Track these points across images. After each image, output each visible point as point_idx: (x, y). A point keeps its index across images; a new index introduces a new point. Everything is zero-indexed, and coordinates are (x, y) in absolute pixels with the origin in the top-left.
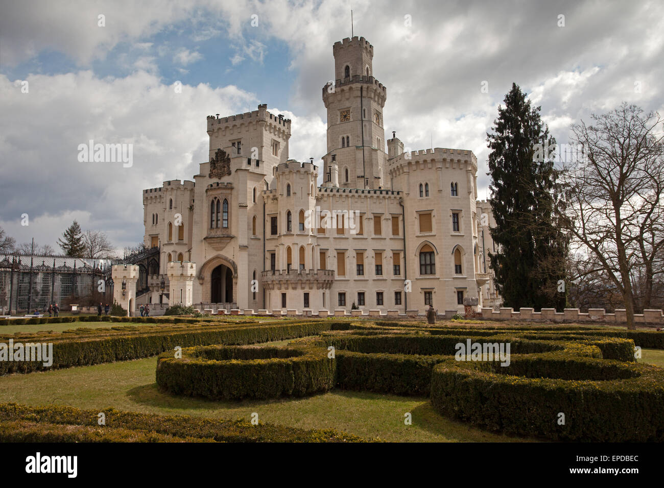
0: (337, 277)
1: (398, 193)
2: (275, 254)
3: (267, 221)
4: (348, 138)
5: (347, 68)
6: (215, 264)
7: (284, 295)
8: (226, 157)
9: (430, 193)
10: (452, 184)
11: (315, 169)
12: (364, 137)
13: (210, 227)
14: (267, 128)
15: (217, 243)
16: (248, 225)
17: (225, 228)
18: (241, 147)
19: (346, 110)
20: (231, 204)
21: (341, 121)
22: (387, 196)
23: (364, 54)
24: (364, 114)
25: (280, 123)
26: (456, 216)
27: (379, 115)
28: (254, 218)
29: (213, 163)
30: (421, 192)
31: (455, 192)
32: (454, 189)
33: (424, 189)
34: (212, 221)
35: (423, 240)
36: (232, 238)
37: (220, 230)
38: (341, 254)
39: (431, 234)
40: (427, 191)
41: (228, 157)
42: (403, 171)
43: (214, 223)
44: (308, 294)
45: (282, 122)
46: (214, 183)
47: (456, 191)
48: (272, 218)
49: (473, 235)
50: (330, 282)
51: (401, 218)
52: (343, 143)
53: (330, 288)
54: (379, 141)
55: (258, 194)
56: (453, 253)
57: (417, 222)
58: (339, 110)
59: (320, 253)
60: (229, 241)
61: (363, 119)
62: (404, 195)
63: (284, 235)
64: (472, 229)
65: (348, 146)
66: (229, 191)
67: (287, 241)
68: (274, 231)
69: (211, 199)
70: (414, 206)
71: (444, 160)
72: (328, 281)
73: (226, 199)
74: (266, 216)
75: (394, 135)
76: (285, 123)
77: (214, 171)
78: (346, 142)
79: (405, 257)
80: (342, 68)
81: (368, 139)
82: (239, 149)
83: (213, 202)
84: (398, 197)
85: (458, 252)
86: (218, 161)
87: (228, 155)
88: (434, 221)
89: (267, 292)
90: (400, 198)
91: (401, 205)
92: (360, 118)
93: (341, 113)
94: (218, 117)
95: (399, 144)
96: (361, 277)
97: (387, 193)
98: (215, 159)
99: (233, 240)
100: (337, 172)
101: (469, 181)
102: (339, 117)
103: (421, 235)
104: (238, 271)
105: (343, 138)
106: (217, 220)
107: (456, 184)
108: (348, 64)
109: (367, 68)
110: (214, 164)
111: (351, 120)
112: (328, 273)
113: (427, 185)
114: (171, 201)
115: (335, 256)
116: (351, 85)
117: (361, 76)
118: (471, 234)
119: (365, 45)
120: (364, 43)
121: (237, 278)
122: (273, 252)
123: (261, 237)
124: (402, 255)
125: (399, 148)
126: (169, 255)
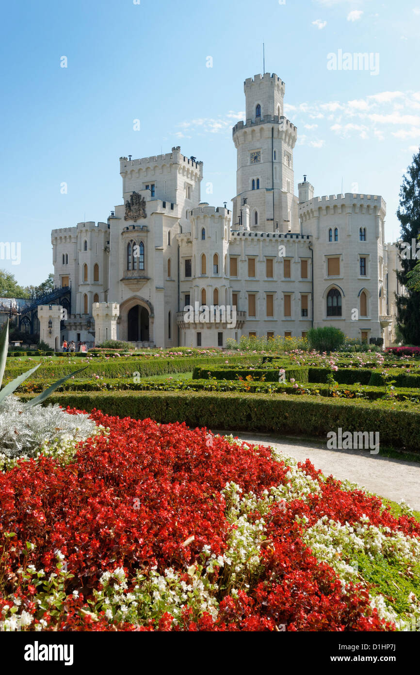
0: (248, 318)
1: (308, 237)
2: (189, 295)
3: (181, 263)
4: (258, 180)
5: (258, 107)
6: (132, 304)
7: (199, 335)
8: (141, 200)
9: (339, 237)
10: (361, 229)
11: (228, 213)
12: (274, 179)
13: (127, 269)
14: (181, 171)
15: (133, 284)
16: (164, 268)
17: (142, 270)
18: (155, 189)
19: (257, 151)
20: (147, 247)
21: (251, 162)
22: (297, 240)
23: (276, 92)
24: (275, 156)
25: (193, 165)
26: (363, 261)
27: (289, 157)
28: (169, 261)
29: (128, 205)
30: (330, 236)
31: (363, 237)
32: (363, 234)
33: (333, 234)
34: (128, 263)
35: (333, 282)
36: (148, 279)
37: (136, 272)
38: (252, 297)
39: (338, 277)
40: (336, 236)
41: (143, 200)
42: (313, 215)
43: (130, 265)
44: (222, 333)
45: (194, 164)
46: (130, 226)
47: (365, 235)
48: (186, 261)
49: (379, 279)
50: (242, 322)
51: (310, 261)
52: (253, 185)
53: (241, 328)
54: (288, 183)
55: (172, 237)
56: (359, 296)
57: (325, 265)
58: (249, 151)
59: (233, 295)
60: (145, 283)
61: (274, 161)
62: (314, 240)
63: (199, 278)
64: (379, 272)
65: (258, 188)
66: (145, 234)
67: (202, 284)
68: (188, 273)
69: (128, 241)
70: (323, 249)
71: (354, 205)
72: (241, 321)
73: (142, 242)
74: (180, 258)
75: (305, 178)
76: (198, 165)
77: (129, 214)
78: (256, 184)
79: (313, 299)
80: (253, 106)
81: (278, 181)
82: (153, 192)
83: (129, 244)
84: (308, 241)
85: (363, 295)
86: (133, 204)
87: (144, 198)
88: (342, 264)
89: (183, 331)
90: (310, 242)
91: (310, 249)
92: (271, 160)
93: (251, 154)
94: (130, 158)
95: (310, 188)
96: (270, 318)
97: (297, 237)
98: (130, 202)
99: (149, 282)
100: (248, 215)
101: (377, 227)
102: (249, 159)
103: (328, 278)
104: (155, 312)
105: (253, 181)
106: (134, 262)
107: (364, 229)
108: (259, 102)
109: (279, 107)
110: (129, 207)
111: (262, 161)
112: (241, 313)
113: (336, 229)
114: (86, 242)
115: (246, 298)
116: (262, 126)
117: (273, 116)
118: (377, 277)
119: (277, 82)
120: (276, 79)
121: (153, 317)
122: (187, 294)
123: (176, 279)
124: (310, 298)
125: (309, 192)
126: (86, 296)
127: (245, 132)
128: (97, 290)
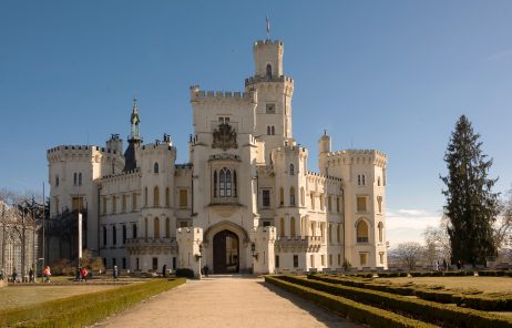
3: (260, 193)
4: (273, 127)
5: (269, 66)
6: (220, 229)
10: (378, 177)
13: (213, 195)
15: (223, 209)
19: (272, 103)
21: (267, 112)
29: (217, 134)
30: (359, 181)
33: (361, 179)
35: (360, 216)
36: (241, 205)
39: (366, 212)
40: (364, 181)
41: (234, 131)
42: (345, 163)
44: (296, 256)
48: (264, 191)
51: (341, 198)
57: (355, 203)
58: (266, 101)
60: (238, 208)
63: (289, 207)
65: (273, 134)
66: (237, 164)
67: (281, 213)
68: (266, 202)
69: (220, 169)
70: (354, 191)
73: (235, 170)
74: (259, 188)
77: (217, 142)
78: (271, 131)
79: (344, 229)
80: (264, 64)
84: (341, 183)
86: (223, 134)
88: (367, 203)
91: (342, 189)
92: (284, 112)
93: (267, 105)
98: (218, 131)
99: (241, 208)
101: (384, 177)
102: (265, 108)
103: (358, 212)
105: (269, 127)
108: (270, 63)
111: (276, 112)
113: (363, 176)
121: (248, 242)
122: (265, 221)
126: (146, 220)
128: (169, 213)
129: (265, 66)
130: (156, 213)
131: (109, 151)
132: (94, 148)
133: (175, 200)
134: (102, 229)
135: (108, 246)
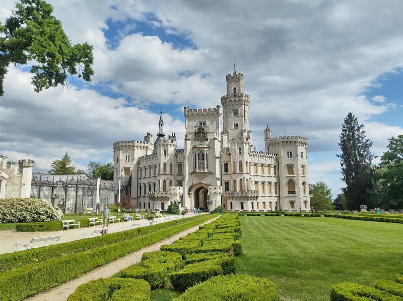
1: (277, 155)
2: (228, 182)
4: (237, 124)
5: (235, 88)
8: (205, 131)
12: (245, 125)
13: (195, 167)
15: (200, 175)
19: (236, 110)
22: (273, 156)
24: (245, 113)
26: (303, 167)
30: (288, 155)
31: (302, 157)
32: (302, 155)
34: (198, 164)
35: (290, 178)
39: (293, 175)
40: (291, 155)
43: (200, 165)
44: (243, 202)
48: (225, 164)
51: (277, 167)
52: (235, 126)
57: (286, 169)
58: (232, 109)
59: (255, 183)
60: (208, 175)
61: (245, 116)
62: (279, 157)
65: (237, 128)
66: (208, 149)
67: (234, 177)
68: (226, 170)
69: (197, 152)
70: (285, 162)
77: (197, 138)
81: (247, 126)
85: (304, 184)
86: (200, 133)
88: (294, 169)
90: (277, 158)
91: (277, 161)
93: (233, 111)
98: (198, 131)
99: (210, 174)
102: (232, 113)
103: (288, 176)
105: (235, 124)
106: (202, 164)
107: (302, 153)
108: (236, 87)
110: (198, 134)
111: (239, 115)
113: (291, 152)
122: (226, 181)
124: (278, 185)
127: (230, 100)
128: (171, 178)
129: (233, 89)
130: (165, 177)
131: (144, 143)
132: (136, 142)
133: (175, 170)
134: (139, 186)
135: (142, 196)
